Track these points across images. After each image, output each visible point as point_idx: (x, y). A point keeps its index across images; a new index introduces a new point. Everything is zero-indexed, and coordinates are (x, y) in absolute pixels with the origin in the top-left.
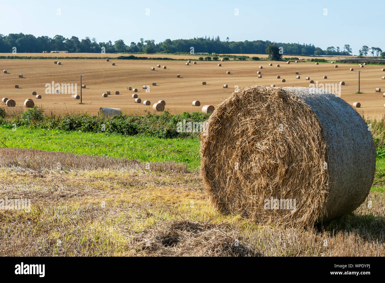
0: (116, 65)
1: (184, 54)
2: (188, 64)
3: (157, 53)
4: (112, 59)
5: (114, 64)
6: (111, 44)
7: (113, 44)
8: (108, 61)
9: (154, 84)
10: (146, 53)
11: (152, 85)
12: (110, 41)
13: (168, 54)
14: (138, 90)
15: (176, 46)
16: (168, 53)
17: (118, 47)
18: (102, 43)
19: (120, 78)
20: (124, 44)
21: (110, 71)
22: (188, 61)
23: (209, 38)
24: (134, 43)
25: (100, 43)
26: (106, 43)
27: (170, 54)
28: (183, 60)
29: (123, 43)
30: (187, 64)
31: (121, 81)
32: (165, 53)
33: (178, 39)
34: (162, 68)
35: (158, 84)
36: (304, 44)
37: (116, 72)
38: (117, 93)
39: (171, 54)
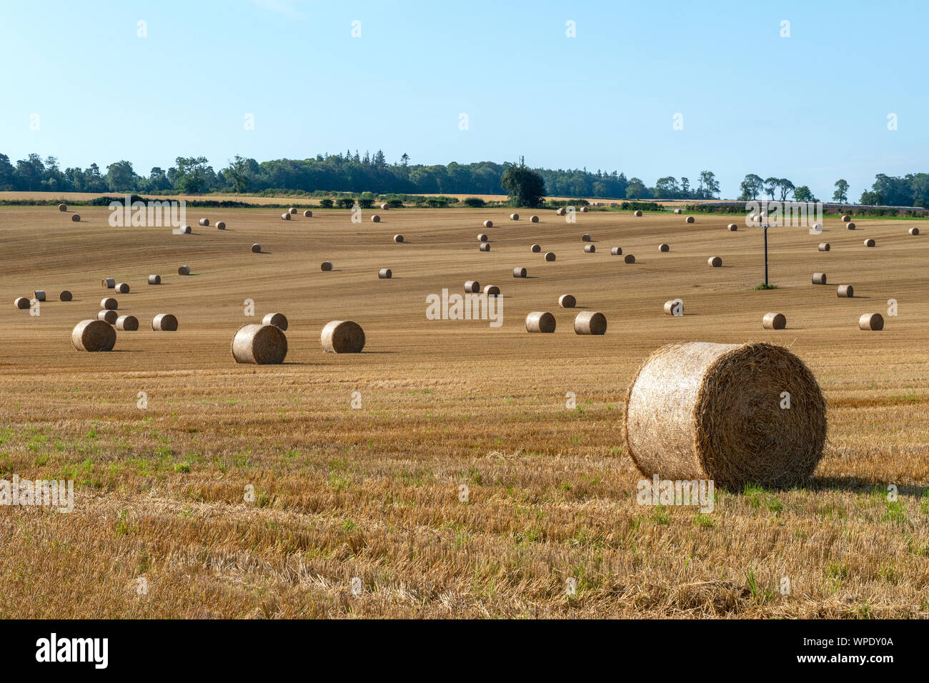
0: (81, 219)
1: (285, 193)
2: (288, 217)
3: (215, 193)
4: (77, 205)
5: (76, 218)
6: (98, 174)
7: (104, 171)
8: (63, 209)
9: (184, 271)
10: (184, 192)
11: (178, 274)
12: (94, 165)
13: (242, 195)
14: (130, 289)
15: (270, 176)
16: (243, 191)
17: (116, 181)
18: (73, 170)
19: (90, 255)
20: (134, 174)
21: (61, 235)
22: (290, 210)
23: (357, 156)
24: (159, 169)
25: (68, 169)
26: (83, 171)
27: (247, 194)
28: (277, 206)
29: (131, 169)
30: (284, 215)
31: (90, 262)
32: (235, 191)
33: (275, 160)
34: (215, 227)
35: (196, 269)
36: (599, 171)
37: (80, 238)
38: (66, 296)
39: (251, 194)
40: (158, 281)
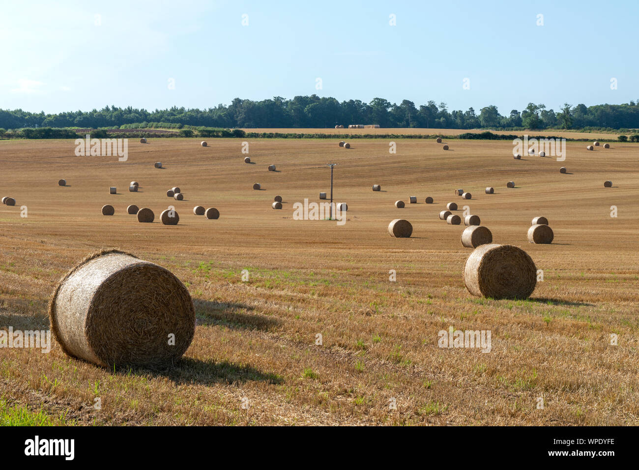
0: (450, 148)
1: (599, 130)
2: (592, 148)
3: (549, 130)
4: (450, 138)
5: (446, 148)
6: (474, 114)
7: (478, 113)
8: (439, 141)
9: (511, 185)
10: (529, 129)
11: (506, 187)
12: (471, 108)
13: (569, 131)
14: (472, 197)
15: (595, 116)
16: (569, 128)
17: (486, 120)
18: (457, 112)
19: (451, 173)
20: (499, 114)
21: (435, 159)
22: (595, 143)
24: (517, 111)
25: (454, 112)
26: (463, 113)
27: (572, 130)
28: (586, 140)
29: (497, 111)
30: (589, 147)
31: (450, 178)
32: (563, 128)
33: (599, 105)
35: (520, 184)
37: (446, 161)
38: (429, 201)
39: (575, 130)
40: (492, 191)
